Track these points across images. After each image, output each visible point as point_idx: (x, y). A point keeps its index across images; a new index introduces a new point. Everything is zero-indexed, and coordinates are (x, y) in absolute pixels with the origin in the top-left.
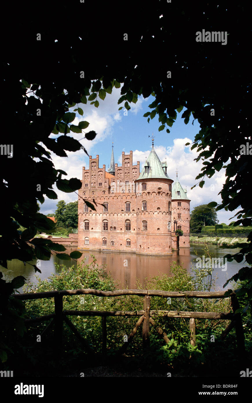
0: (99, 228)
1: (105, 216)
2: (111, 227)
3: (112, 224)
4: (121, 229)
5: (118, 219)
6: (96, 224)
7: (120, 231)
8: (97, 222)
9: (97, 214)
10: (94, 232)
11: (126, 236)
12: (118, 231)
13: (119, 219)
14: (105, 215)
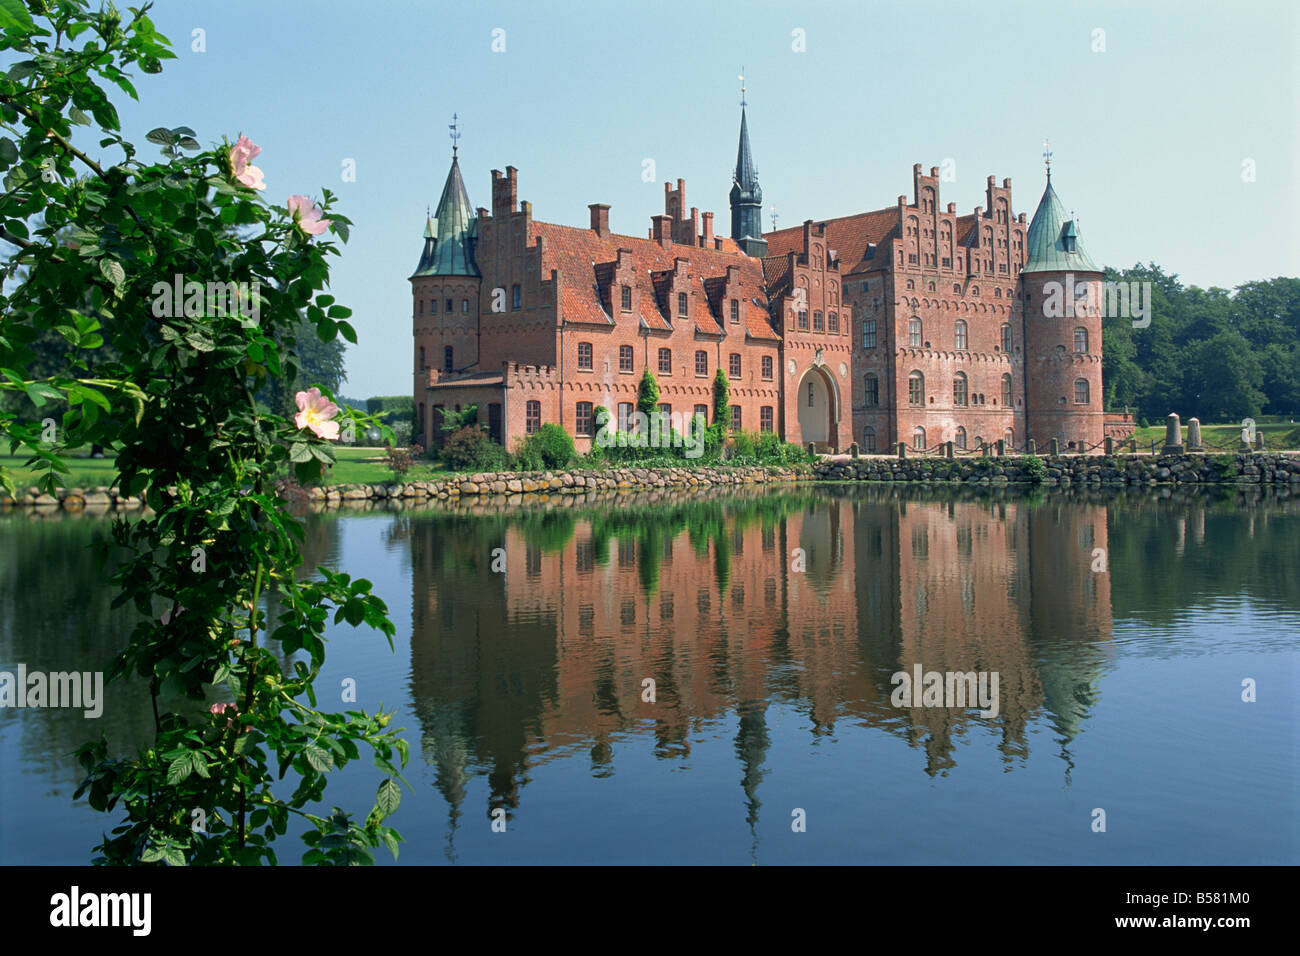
0: (946, 400)
1: (960, 361)
2: (975, 396)
3: (975, 386)
4: (995, 400)
5: (987, 370)
6: (940, 385)
7: (993, 407)
8: (942, 379)
9: (943, 355)
10: (938, 410)
11: (1004, 421)
12: (989, 407)
13: (989, 372)
14: (958, 360)
